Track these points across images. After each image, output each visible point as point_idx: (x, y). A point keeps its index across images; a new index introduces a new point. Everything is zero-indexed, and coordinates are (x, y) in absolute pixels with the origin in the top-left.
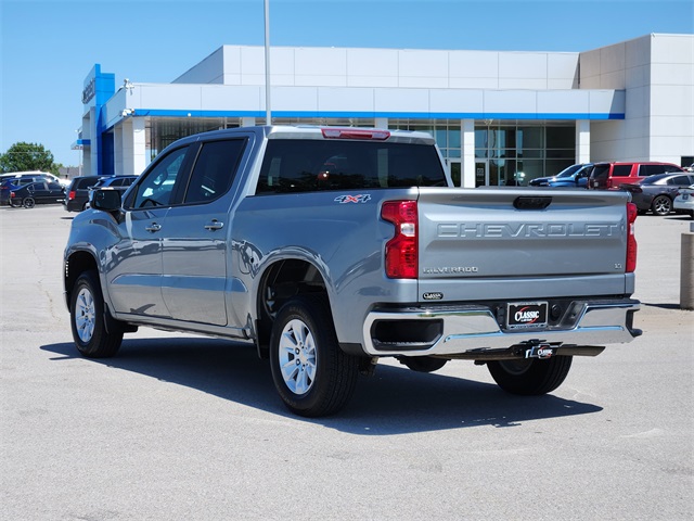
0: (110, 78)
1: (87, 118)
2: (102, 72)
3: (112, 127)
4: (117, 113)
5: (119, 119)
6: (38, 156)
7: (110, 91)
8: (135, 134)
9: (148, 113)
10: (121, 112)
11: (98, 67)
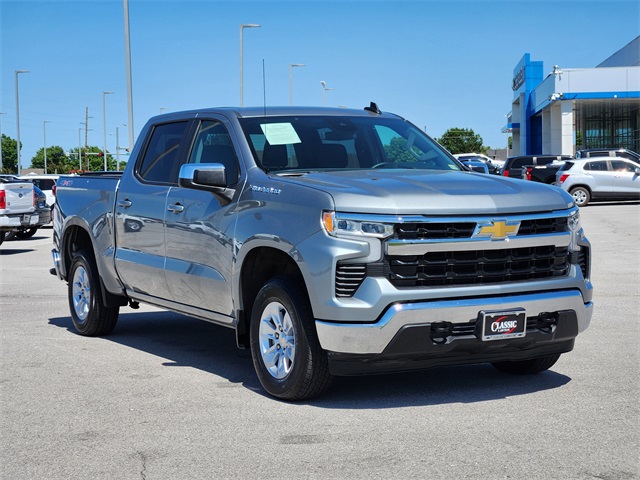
0: (539, 65)
1: (516, 103)
2: (531, 60)
3: (541, 111)
4: (546, 97)
5: (548, 103)
6: (468, 140)
7: (539, 77)
8: (563, 117)
9: (575, 96)
10: (550, 97)
11: (527, 56)
